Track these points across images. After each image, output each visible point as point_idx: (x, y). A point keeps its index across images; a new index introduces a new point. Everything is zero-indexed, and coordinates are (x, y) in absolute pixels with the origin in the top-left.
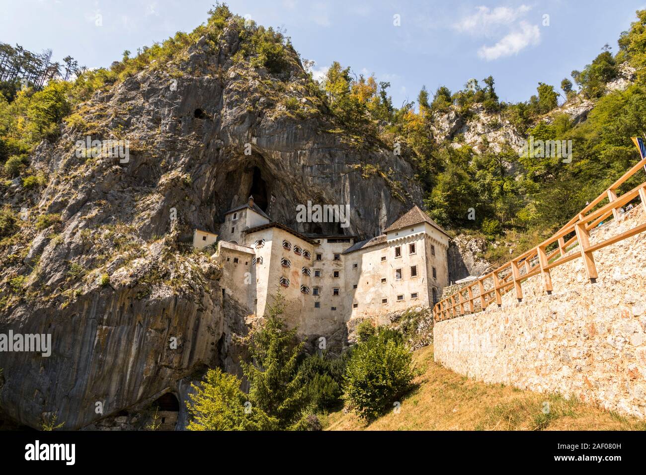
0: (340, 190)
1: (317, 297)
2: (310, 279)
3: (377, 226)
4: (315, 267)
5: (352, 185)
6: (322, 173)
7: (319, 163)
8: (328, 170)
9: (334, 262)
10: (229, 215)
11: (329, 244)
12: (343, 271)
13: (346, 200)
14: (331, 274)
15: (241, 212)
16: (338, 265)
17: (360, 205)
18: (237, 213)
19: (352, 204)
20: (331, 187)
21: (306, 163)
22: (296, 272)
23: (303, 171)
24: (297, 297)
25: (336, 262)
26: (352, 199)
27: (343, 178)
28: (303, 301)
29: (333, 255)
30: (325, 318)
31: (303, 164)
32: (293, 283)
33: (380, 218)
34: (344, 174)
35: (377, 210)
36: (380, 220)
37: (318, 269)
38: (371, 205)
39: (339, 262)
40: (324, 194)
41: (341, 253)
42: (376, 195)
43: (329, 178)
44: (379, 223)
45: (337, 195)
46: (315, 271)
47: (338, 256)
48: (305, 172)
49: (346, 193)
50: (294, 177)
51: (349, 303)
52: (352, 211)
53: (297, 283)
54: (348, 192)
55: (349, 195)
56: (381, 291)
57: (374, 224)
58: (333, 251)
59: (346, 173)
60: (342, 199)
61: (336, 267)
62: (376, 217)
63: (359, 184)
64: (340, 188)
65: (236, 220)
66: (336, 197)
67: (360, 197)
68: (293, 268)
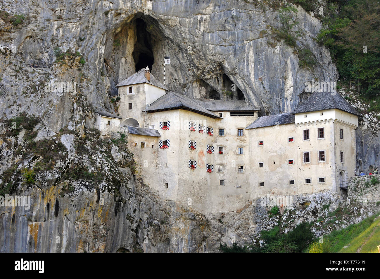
0: (244, 59)
1: (222, 174)
2: (214, 157)
3: (283, 98)
4: (219, 143)
5: (257, 53)
6: (225, 41)
7: (220, 29)
8: (230, 37)
9: (238, 137)
10: (122, 88)
11: (232, 117)
12: (248, 147)
13: (250, 71)
14: (235, 151)
15: (138, 86)
16: (242, 141)
17: (265, 76)
18: (133, 86)
19: (256, 75)
20: (234, 57)
21: (207, 30)
22: (202, 152)
23: (203, 39)
24: (203, 177)
25: (240, 138)
26: (256, 69)
27: (247, 46)
28: (209, 180)
29: (237, 130)
30: (231, 196)
31: (204, 31)
32: (200, 164)
33: (286, 89)
34: (248, 42)
35: (283, 80)
36: (285, 91)
37: (222, 145)
38: (277, 75)
39: (243, 137)
40: (227, 63)
41: (245, 128)
42: (283, 65)
43: (232, 47)
44: (284, 94)
45: (241, 65)
46: (218, 147)
47: (242, 131)
48: (206, 40)
49: (249, 63)
50: (193, 45)
51: (254, 181)
52: (256, 83)
53: (203, 163)
54: (252, 61)
55: (253, 65)
56: (288, 173)
57: (279, 95)
58: (236, 126)
59: (250, 41)
60: (246, 69)
61: (240, 143)
62: (282, 88)
63: (264, 53)
64: (244, 57)
65: (133, 95)
66: (239, 67)
67: (266, 67)
68: (198, 148)
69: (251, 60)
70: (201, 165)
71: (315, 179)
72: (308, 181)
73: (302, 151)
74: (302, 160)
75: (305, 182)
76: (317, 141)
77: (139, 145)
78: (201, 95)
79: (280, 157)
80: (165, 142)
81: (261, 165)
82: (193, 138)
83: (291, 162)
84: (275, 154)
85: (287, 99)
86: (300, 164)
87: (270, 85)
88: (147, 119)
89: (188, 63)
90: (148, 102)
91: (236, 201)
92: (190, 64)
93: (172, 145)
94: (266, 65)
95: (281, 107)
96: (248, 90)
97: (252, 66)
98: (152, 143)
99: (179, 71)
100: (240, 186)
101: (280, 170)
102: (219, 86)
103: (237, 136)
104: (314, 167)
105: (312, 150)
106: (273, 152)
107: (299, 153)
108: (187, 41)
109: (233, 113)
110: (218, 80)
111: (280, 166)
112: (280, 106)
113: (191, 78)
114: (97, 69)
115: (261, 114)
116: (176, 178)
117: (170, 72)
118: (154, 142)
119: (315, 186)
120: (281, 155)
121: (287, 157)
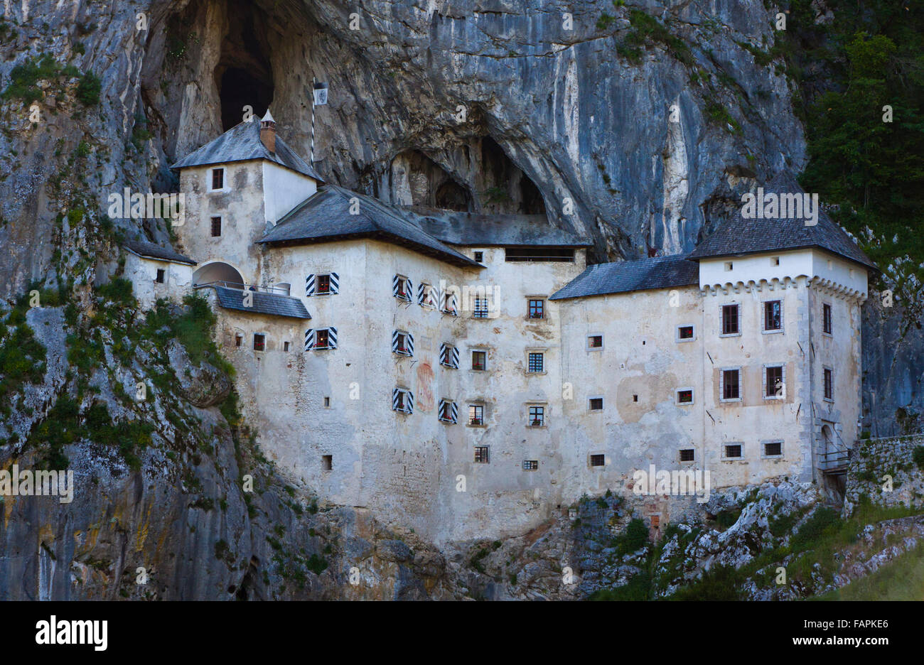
0: (550, 97)
1: (481, 430)
2: (459, 379)
3: (657, 210)
4: (473, 340)
5: (587, 81)
6: (497, 43)
7: (483, 8)
8: (512, 32)
9: (529, 323)
10: (193, 172)
11: (511, 265)
12: (557, 352)
13: (568, 130)
14: (521, 362)
15: (239, 168)
16: (540, 333)
17: (609, 145)
18: (225, 168)
19: (584, 141)
20: (523, 89)
21: (445, 9)
22: (427, 366)
23: (434, 35)
24: (430, 438)
25: (535, 324)
26: (584, 126)
27: (559, 59)
28: (444, 445)
29: (525, 301)
30: (506, 492)
31: (436, 12)
32: (421, 399)
33: (667, 185)
34: (564, 47)
35: (659, 160)
36: (665, 193)
37: (481, 346)
38: (642, 145)
39: (542, 323)
40: (499, 107)
41: (550, 295)
42: (660, 117)
43: (516, 60)
44: (662, 201)
45: (540, 112)
46: (472, 350)
47: (539, 304)
48: (440, 37)
49: (566, 107)
50: (402, 50)
51: (576, 451)
52: (585, 167)
53: (430, 397)
54: (573, 103)
55: (576, 114)
56: (676, 426)
57: (649, 204)
58: (523, 290)
59: (569, 44)
60: (555, 127)
61: (534, 341)
62: (656, 183)
63: (608, 80)
64: (550, 89)
65: (224, 195)
66: (535, 119)
67: (611, 122)
68: (419, 354)
69: (570, 100)
70: (425, 402)
71: (753, 447)
72: (734, 451)
73: (717, 365)
74: (716, 392)
75: (724, 454)
76: (760, 338)
77: (248, 341)
78: (414, 195)
79: (654, 381)
80: (323, 334)
81: (597, 404)
82: (403, 324)
83: (686, 396)
84: (639, 373)
85: (668, 215)
86: (711, 404)
87: (624, 173)
88: (267, 266)
89: (382, 103)
90: (272, 215)
91: (524, 509)
92: (388, 107)
93: (345, 343)
94: (611, 117)
95: (653, 236)
96: (559, 185)
97: (572, 117)
98: (285, 338)
99: (354, 127)
100: (534, 465)
101: (651, 419)
102: (469, 173)
103: (526, 319)
104: (751, 412)
105: (745, 364)
106: (633, 368)
107: (709, 371)
108: (385, 38)
109: (515, 254)
110: (467, 154)
111: (654, 408)
112: (649, 235)
113: (390, 146)
114: (123, 116)
115: (595, 256)
116: (358, 442)
117: (326, 127)
118: (289, 333)
119: (752, 466)
120: (657, 377)
121: (673, 382)
